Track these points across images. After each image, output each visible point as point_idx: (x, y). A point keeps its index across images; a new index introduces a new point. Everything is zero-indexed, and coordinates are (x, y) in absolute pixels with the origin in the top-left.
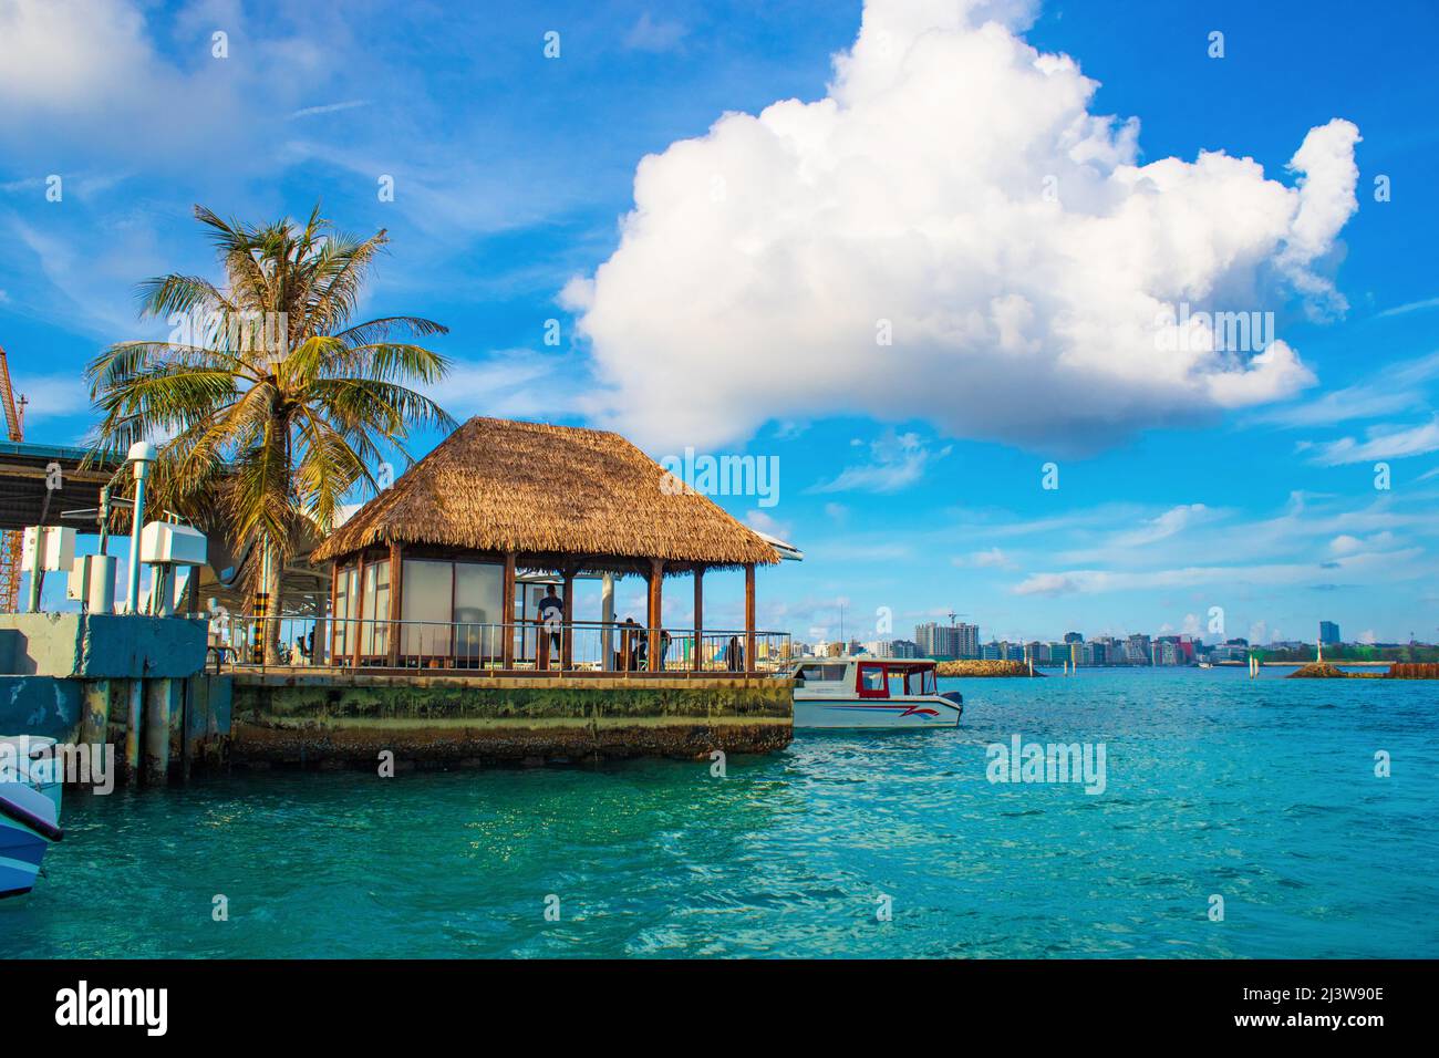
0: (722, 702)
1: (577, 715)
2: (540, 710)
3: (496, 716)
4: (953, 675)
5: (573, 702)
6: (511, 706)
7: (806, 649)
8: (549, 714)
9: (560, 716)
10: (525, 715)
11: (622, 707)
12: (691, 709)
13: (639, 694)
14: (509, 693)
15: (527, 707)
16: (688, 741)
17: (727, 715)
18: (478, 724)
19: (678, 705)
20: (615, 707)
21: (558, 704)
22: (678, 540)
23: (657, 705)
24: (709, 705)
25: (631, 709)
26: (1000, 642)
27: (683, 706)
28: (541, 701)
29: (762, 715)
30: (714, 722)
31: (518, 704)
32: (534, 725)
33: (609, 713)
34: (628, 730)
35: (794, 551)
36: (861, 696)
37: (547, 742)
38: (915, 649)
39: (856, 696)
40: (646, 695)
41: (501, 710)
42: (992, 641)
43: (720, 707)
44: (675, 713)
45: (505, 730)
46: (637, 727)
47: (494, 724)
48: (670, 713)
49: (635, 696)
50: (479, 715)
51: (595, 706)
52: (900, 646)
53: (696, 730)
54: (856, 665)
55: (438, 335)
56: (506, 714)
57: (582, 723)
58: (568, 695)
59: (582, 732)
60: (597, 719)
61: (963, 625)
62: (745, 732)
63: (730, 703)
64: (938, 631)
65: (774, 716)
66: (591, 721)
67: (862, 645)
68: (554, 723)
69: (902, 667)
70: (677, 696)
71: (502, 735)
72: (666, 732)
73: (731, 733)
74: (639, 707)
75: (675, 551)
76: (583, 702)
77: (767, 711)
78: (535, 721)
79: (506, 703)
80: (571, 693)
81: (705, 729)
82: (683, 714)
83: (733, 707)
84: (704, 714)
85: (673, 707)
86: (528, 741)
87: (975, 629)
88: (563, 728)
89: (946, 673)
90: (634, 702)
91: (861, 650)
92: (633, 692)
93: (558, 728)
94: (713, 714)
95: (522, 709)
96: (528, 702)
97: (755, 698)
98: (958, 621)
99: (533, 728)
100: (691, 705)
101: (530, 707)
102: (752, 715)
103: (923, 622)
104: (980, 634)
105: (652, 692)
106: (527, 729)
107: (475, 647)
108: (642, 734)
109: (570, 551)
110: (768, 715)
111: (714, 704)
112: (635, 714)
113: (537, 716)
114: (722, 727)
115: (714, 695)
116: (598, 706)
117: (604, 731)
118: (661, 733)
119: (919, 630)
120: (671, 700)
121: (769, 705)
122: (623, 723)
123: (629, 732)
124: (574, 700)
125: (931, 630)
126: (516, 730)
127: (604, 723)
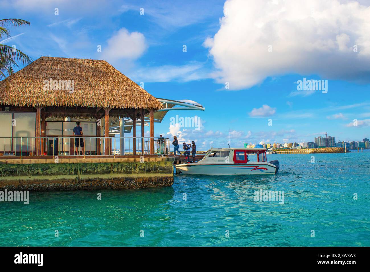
0: (139, 168)
1: (70, 174)
2: (53, 172)
3: (33, 175)
4: (320, 153)
5: (68, 169)
6: (40, 171)
7: (281, 145)
8: (58, 174)
9: (62, 174)
10: (46, 174)
11: (92, 170)
12: (124, 170)
13: (99, 165)
14: (39, 166)
15: (47, 171)
16: (123, 184)
17: (141, 173)
18: (25, 178)
19: (118, 169)
20: (88, 170)
21: (62, 169)
22: (114, 100)
23: (108, 169)
24: (133, 169)
25: (95, 171)
26: (342, 142)
27: (120, 169)
28: (54, 168)
29: (158, 173)
30: (135, 176)
31: (43, 170)
32: (50, 178)
33: (85, 173)
34: (95, 180)
35: (202, 107)
36: (235, 163)
37: (57, 185)
38: (315, 145)
39: (233, 163)
40: (102, 165)
41: (35, 172)
42: (339, 142)
43: (138, 169)
44: (117, 172)
45: (37, 180)
46: (98, 178)
47: (32, 178)
48: (114, 172)
49: (98, 166)
50: (25, 175)
51: (79, 170)
52: (310, 144)
53: (127, 179)
54: (234, 151)
55: (27, 25)
56: (38, 174)
57: (73, 177)
58: (66, 166)
59: (73, 181)
60: (80, 175)
61: (330, 137)
62: (150, 180)
63: (142, 168)
64: (322, 139)
65: (164, 173)
66: (77, 176)
67: (298, 144)
68: (60, 177)
69: (257, 151)
70: (118, 165)
71: (36, 182)
72: (112, 180)
73: (143, 180)
74: (99, 170)
75: (112, 105)
76: (73, 168)
77: (160, 171)
78: (51, 176)
79: (38, 169)
80: (68, 165)
81: (131, 179)
82: (120, 173)
83: (144, 169)
84: (130, 173)
85: (115, 170)
86: (47, 185)
87: (334, 138)
88: (64, 179)
89: (317, 152)
90: (97, 168)
91: (298, 145)
92: (97, 164)
93: (62, 179)
94: (135, 173)
95: (46, 171)
96: (48, 169)
97: (155, 165)
98: (328, 136)
99: (50, 179)
100: (124, 169)
101: (49, 171)
102: (153, 173)
103: (317, 137)
104: (335, 139)
105: (106, 164)
106: (48, 180)
107: (24, 147)
108: (101, 181)
109: (62, 106)
110: (161, 173)
111: (135, 168)
112: (97, 173)
113: (52, 174)
114: (139, 178)
115: (135, 165)
116: (80, 170)
117: (83, 180)
118: (110, 181)
119: (316, 139)
120: (114, 167)
121: (161, 168)
122: (92, 177)
123: (95, 181)
124: (69, 168)
125: (320, 139)
126: (42, 180)
127: (82, 177)
